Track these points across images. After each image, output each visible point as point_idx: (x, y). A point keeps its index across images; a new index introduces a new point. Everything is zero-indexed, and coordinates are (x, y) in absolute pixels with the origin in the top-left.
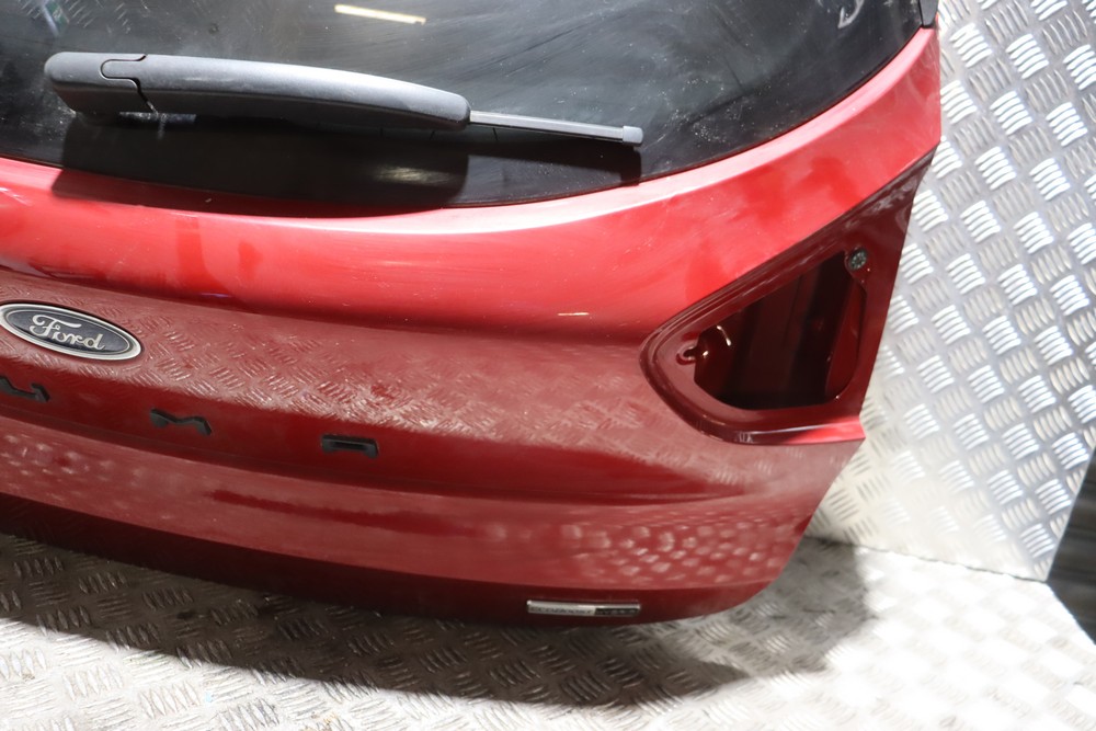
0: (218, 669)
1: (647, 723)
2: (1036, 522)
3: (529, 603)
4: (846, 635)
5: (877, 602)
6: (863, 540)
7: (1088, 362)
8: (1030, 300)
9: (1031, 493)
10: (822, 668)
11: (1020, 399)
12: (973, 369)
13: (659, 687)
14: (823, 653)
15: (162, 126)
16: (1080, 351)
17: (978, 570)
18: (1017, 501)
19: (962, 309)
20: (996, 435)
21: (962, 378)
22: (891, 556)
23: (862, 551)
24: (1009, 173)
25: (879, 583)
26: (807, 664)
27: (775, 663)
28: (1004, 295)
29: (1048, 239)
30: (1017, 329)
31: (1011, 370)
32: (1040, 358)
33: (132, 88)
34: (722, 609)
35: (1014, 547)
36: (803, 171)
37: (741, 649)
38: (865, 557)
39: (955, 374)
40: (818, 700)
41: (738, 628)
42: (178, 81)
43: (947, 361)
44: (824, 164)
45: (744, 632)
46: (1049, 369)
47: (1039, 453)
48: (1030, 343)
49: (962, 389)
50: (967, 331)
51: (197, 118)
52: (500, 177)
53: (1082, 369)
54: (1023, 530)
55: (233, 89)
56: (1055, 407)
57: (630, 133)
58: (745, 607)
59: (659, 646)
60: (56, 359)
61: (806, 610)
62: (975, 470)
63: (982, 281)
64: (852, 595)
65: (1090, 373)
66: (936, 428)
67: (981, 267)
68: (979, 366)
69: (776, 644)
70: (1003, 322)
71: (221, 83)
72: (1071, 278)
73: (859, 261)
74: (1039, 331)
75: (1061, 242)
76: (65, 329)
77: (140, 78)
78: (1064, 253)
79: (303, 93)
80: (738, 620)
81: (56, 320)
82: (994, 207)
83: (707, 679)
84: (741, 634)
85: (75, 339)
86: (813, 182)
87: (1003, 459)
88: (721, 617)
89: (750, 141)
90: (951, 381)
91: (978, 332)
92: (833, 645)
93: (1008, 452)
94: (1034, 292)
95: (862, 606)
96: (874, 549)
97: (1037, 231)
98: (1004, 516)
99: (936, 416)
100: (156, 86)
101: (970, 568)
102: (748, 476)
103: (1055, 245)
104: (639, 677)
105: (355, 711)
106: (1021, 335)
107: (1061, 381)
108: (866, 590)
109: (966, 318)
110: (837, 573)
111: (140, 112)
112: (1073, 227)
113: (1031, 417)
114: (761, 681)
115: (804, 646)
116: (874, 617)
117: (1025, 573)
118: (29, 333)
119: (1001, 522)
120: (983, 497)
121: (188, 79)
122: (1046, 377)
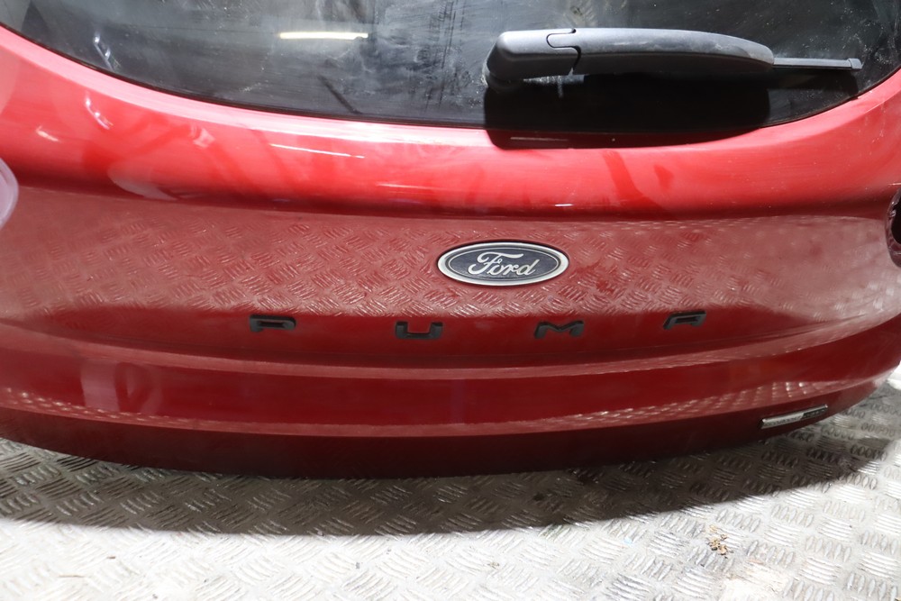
3: (764, 421)
15: (560, 87)
33: (573, 54)
42: (609, 46)
51: (585, 78)
52: (788, 102)
55: (648, 49)
57: (854, 63)
71: (639, 46)
77: (580, 46)
79: (693, 49)
81: (500, 254)
85: (510, 269)
100: (593, 51)
111: (540, 77)
121: (616, 44)
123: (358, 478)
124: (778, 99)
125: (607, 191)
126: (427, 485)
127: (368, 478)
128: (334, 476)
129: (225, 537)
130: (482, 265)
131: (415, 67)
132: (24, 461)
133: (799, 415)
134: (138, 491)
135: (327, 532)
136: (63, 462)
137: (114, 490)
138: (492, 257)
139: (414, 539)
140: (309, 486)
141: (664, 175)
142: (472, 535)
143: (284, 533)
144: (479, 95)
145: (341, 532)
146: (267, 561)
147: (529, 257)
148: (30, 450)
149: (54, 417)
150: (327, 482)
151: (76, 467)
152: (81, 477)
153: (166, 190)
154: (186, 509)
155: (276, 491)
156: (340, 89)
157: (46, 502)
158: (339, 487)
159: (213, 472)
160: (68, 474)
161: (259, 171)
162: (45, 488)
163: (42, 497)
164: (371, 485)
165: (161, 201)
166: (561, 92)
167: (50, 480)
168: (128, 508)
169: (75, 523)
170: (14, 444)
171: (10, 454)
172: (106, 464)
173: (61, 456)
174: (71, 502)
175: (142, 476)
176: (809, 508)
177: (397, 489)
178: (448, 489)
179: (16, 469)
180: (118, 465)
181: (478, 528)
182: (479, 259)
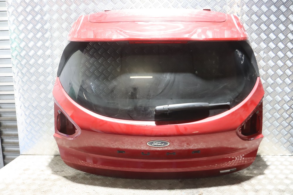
0: (181, 190)
1: (243, 185)
2: (290, 145)
3: (220, 171)
4: (265, 169)
5: (268, 163)
6: (261, 154)
7: (291, 117)
8: (280, 109)
9: (288, 141)
10: (264, 174)
11: (282, 125)
12: (273, 122)
13: (242, 180)
14: (263, 172)
16: (290, 116)
17: (282, 156)
18: (286, 142)
19: (269, 113)
20: (280, 132)
21: (272, 124)
22: (267, 156)
23: (262, 156)
24: (272, 90)
25: (267, 161)
26: (262, 174)
27: (257, 174)
28: (275, 109)
29: (281, 99)
30: (279, 114)
31: (279, 121)
32: (284, 118)
34: (245, 168)
35: (287, 150)
36: (249, 103)
37: (251, 173)
38: (263, 157)
39: (271, 123)
40: (266, 178)
41: (249, 171)
43: (269, 121)
44: (252, 101)
45: (250, 171)
46: (286, 119)
47: (287, 134)
48: (281, 116)
49: (272, 126)
50: (271, 116)
53: (291, 118)
54: (288, 147)
56: (288, 125)
57: (228, 103)
58: (248, 168)
59: (238, 175)
60: (153, 148)
61: (258, 166)
62: (277, 138)
63: (271, 108)
64: (264, 163)
65: (292, 119)
66: (269, 133)
67: (271, 106)
68: (274, 121)
69: (255, 172)
70: (276, 114)
72: (285, 104)
73: (258, 112)
74: (282, 114)
75: (282, 99)
76: (158, 143)
77: (169, 108)
78: (283, 101)
80: (248, 170)
82: (271, 96)
83: (248, 178)
84: (249, 172)
85: (159, 144)
86: (251, 104)
87: (282, 136)
88: (245, 169)
89: (242, 100)
90: (270, 125)
91: (273, 116)
92: (264, 171)
93: (282, 134)
94: (280, 108)
95: (266, 164)
96: (264, 156)
97: (279, 98)
98: (284, 145)
99: (269, 131)
100: (171, 109)
101: (281, 156)
102: (244, 147)
103: (282, 100)
104: (239, 179)
105: (204, 191)
106: (280, 115)
107: (288, 121)
108: (265, 162)
109: (270, 114)
110: (259, 160)
112: (284, 96)
113: (285, 128)
114: (256, 177)
115: (260, 171)
116: (268, 165)
117: (291, 155)
118: (152, 145)
119: (284, 146)
120: (280, 143)
122: (285, 121)
123: (138, 179)
124: (211, 112)
125: (175, 132)
126: (150, 181)
127: (139, 179)
128: (133, 178)
129: (112, 188)
130: (154, 144)
131: (143, 111)
132: (78, 173)
133: (229, 170)
134: (98, 180)
135: (130, 188)
136: (85, 174)
137: (94, 179)
138: (156, 143)
139: (145, 190)
140: (128, 180)
141: (186, 128)
142: (155, 190)
143: (123, 188)
144: (154, 115)
145: (132, 188)
146: (119, 192)
147: (162, 143)
148: (79, 171)
149: (84, 166)
150: (132, 180)
151: (87, 175)
152: (88, 177)
153: (102, 131)
154: (106, 183)
155: (123, 181)
156: (131, 115)
157: (83, 181)
158: (134, 181)
159: (111, 177)
160: (86, 176)
161: (118, 129)
162: (82, 178)
163: (82, 180)
164: (140, 180)
165: (102, 133)
166: (168, 114)
167: (83, 177)
168: (96, 182)
169: (88, 185)
170: (76, 170)
171: (76, 172)
172: (92, 175)
173: (85, 173)
174: (87, 181)
175: (99, 177)
176: (224, 189)
177: (145, 181)
178: (154, 182)
179: (77, 175)
180: (95, 175)
181: (157, 189)
182: (154, 143)
